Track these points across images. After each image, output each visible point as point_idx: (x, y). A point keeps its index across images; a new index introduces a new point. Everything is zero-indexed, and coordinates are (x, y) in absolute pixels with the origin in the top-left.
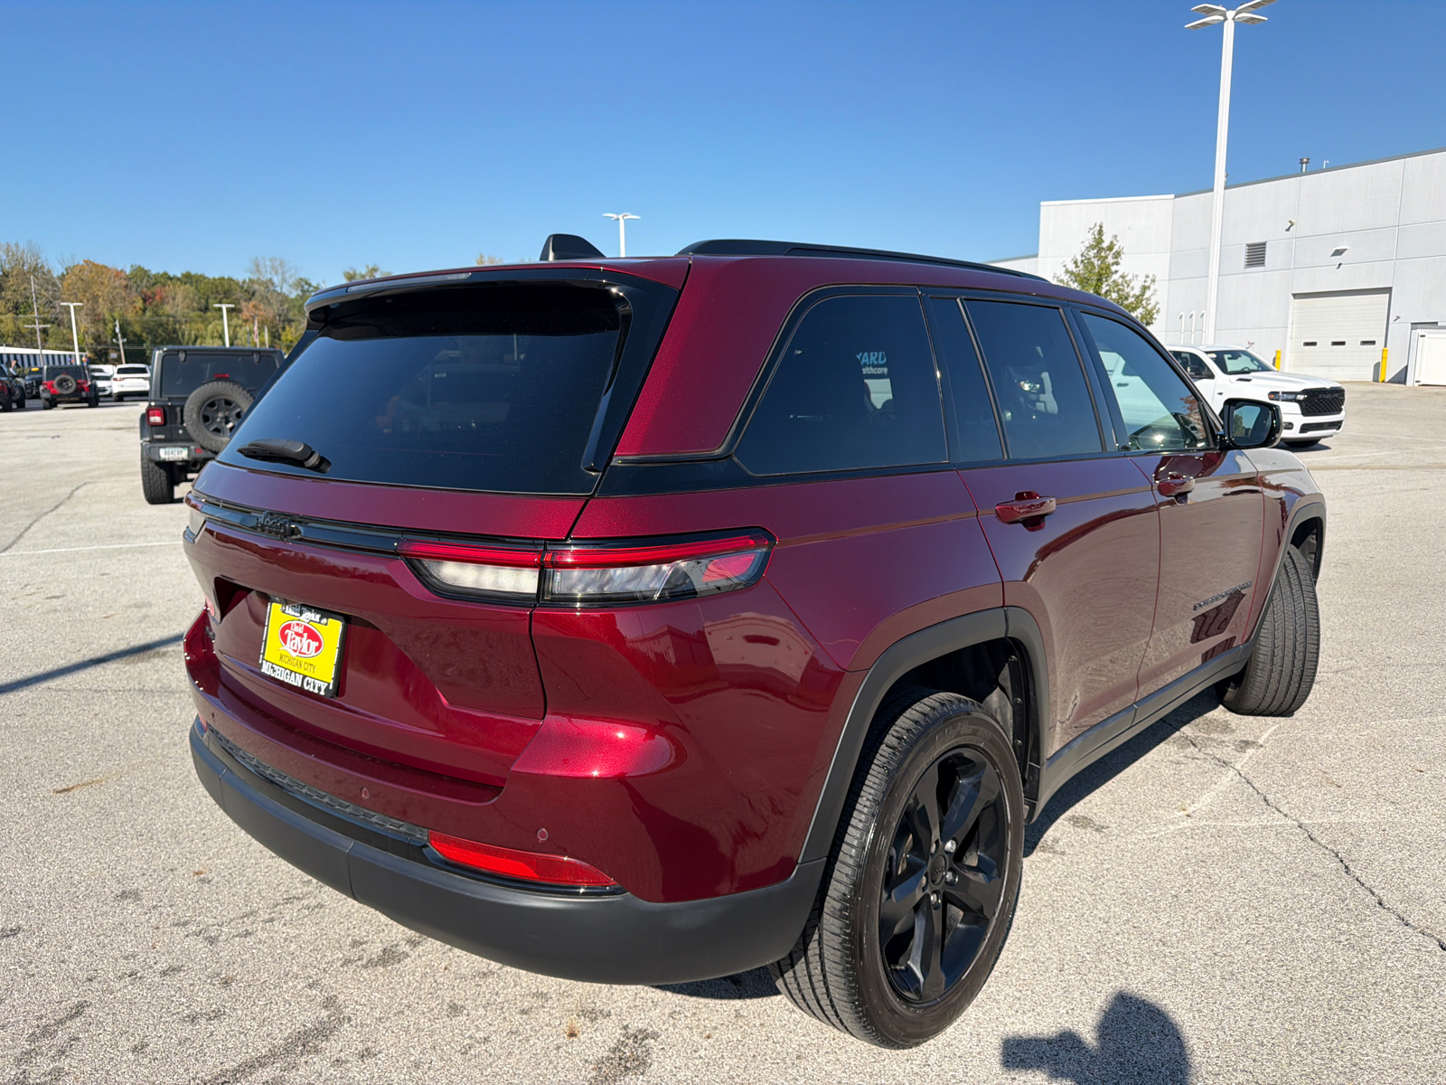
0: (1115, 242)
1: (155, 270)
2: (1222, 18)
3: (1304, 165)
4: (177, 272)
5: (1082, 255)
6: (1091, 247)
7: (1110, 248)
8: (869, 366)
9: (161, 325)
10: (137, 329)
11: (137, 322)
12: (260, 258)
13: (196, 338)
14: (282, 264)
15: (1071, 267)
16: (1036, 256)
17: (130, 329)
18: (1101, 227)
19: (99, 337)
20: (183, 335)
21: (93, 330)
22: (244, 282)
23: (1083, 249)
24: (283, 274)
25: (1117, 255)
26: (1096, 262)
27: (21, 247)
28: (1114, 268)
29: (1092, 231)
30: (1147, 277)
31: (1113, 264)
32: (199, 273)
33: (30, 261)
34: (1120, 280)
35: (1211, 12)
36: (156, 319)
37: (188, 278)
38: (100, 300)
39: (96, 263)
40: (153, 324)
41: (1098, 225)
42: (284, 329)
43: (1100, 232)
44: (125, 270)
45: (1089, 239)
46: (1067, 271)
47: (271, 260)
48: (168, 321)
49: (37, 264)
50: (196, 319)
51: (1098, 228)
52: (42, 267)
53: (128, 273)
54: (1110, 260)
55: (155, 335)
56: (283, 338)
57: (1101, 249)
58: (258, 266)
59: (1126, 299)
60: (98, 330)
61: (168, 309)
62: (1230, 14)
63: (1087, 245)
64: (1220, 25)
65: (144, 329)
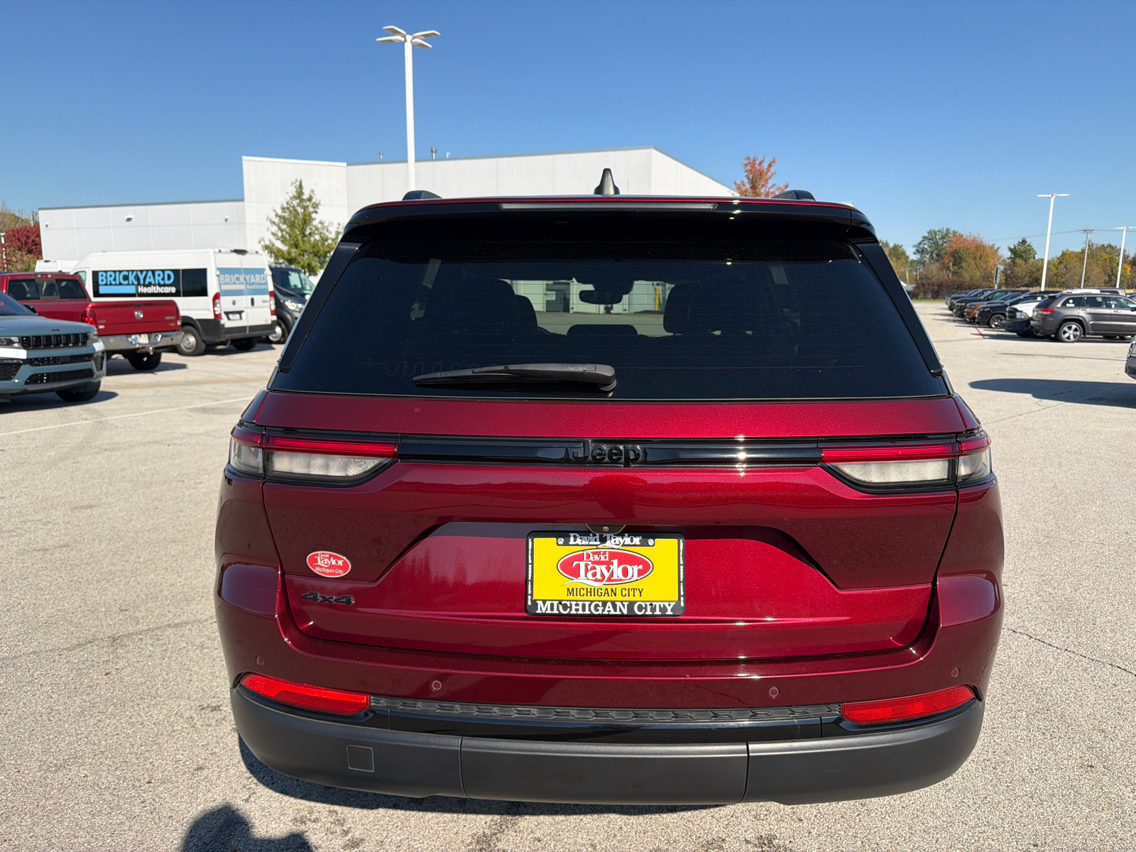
0: (313, 196)
2: (403, 39)
3: (434, 154)
5: (287, 203)
6: (295, 198)
7: (310, 199)
8: (155, 285)
15: (280, 212)
16: (242, 200)
18: (301, 182)
23: (288, 199)
25: (316, 206)
26: (300, 210)
28: (314, 215)
29: (294, 185)
30: (339, 224)
31: (313, 212)
34: (319, 226)
35: (396, 33)
41: (299, 180)
43: (301, 186)
45: (292, 191)
46: (277, 215)
51: (298, 183)
54: (311, 209)
57: (302, 200)
59: (326, 240)
62: (409, 38)
63: (292, 196)
64: (402, 44)
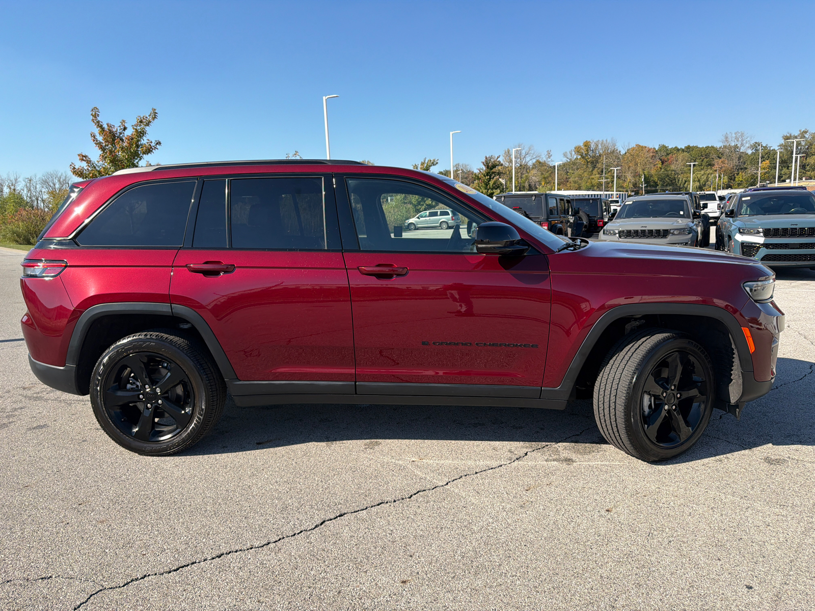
1: (671, 146)
4: (682, 146)
9: (668, 176)
10: (656, 179)
11: (656, 175)
12: (728, 133)
13: (685, 182)
14: (742, 135)
17: (652, 179)
19: (636, 184)
20: (679, 181)
21: (633, 181)
22: (720, 148)
24: (742, 140)
27: (608, 141)
32: (695, 145)
33: (611, 149)
36: (666, 172)
37: (688, 149)
38: (639, 164)
39: (641, 145)
40: (664, 175)
42: (738, 174)
44: (655, 147)
47: (736, 133)
48: (672, 173)
49: (614, 149)
50: (687, 171)
52: (617, 150)
53: (657, 149)
55: (664, 181)
56: (736, 179)
58: (727, 138)
60: (636, 181)
61: (673, 167)
65: (658, 178)
